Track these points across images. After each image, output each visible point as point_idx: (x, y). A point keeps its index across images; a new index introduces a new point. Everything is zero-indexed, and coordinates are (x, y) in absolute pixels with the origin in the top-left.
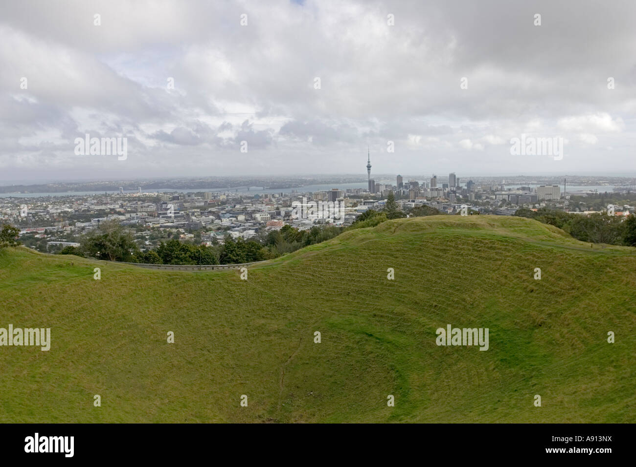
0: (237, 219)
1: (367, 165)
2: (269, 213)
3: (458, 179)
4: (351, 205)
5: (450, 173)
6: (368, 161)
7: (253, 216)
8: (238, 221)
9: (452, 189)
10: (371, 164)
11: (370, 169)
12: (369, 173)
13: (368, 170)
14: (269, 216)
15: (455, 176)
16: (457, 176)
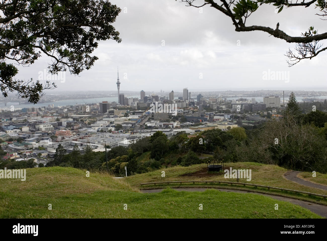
0: (21, 130)
1: (117, 82)
2: (52, 124)
3: (190, 93)
4: (123, 115)
5: (184, 88)
6: (117, 79)
7: (37, 127)
8: (23, 132)
9: (191, 101)
10: (120, 81)
11: (119, 86)
12: (119, 89)
13: (118, 86)
14: (52, 126)
15: (187, 91)
16: (189, 92)
